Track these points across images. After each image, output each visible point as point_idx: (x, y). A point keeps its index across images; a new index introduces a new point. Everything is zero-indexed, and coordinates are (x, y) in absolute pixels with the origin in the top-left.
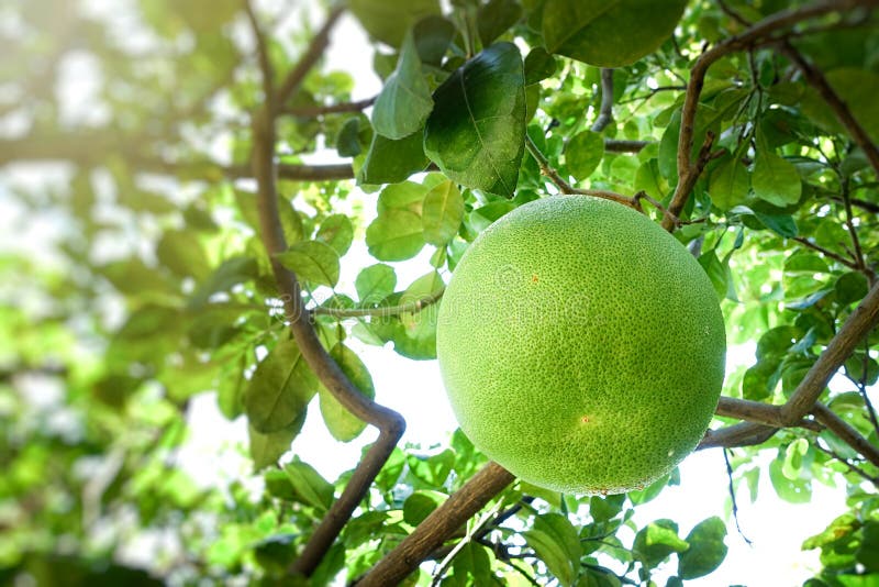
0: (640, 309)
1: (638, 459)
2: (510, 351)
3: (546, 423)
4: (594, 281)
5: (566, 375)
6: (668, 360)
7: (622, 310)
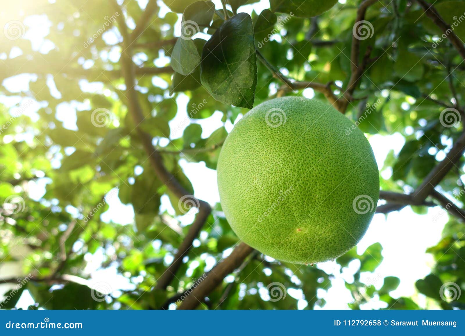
0: (327, 170)
1: (329, 249)
2: (254, 196)
3: (277, 232)
4: (300, 155)
5: (286, 209)
6: (344, 197)
7: (317, 171)
